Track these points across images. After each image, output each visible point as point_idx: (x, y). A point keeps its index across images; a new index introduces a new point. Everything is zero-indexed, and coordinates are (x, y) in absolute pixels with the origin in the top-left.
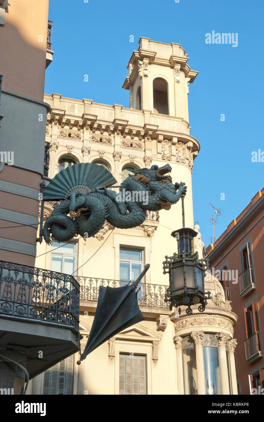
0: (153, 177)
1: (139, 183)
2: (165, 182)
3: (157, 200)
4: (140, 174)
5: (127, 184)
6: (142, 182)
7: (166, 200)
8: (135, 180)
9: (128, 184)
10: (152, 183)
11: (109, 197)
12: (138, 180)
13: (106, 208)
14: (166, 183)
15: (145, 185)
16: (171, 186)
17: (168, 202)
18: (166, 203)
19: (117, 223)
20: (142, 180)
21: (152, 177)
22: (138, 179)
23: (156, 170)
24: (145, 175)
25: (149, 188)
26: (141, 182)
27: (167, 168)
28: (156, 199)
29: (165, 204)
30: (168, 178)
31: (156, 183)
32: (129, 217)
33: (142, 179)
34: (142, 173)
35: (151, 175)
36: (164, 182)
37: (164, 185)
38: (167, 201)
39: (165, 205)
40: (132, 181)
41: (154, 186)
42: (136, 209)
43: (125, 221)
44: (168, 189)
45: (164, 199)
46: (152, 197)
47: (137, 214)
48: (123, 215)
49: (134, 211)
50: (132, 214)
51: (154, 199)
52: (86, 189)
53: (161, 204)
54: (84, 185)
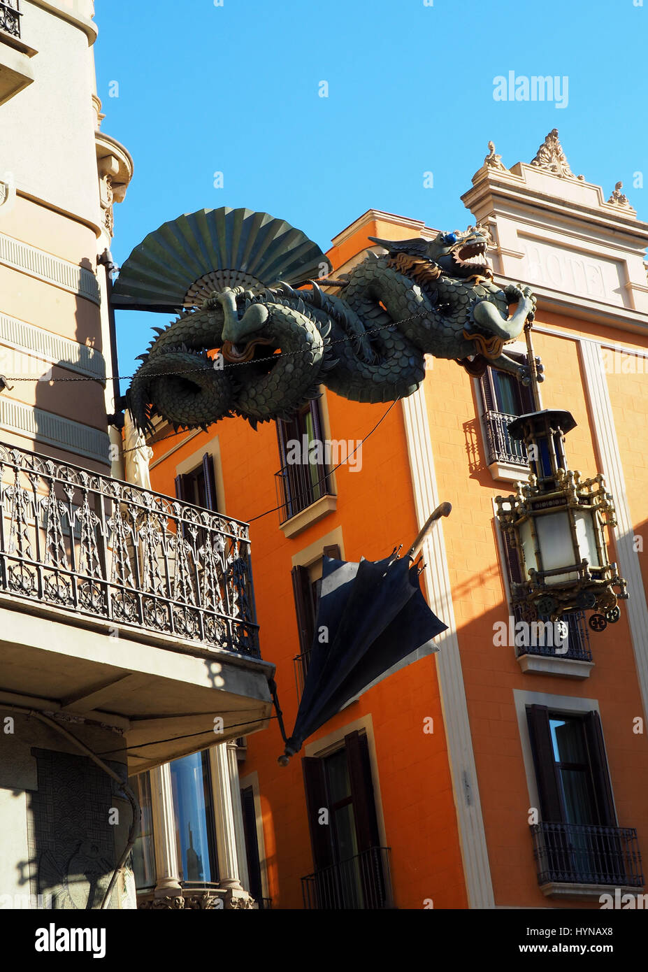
0: (444, 266)
1: (410, 279)
2: (480, 282)
3: (465, 329)
4: (407, 253)
5: (372, 278)
6: (418, 277)
7: (491, 331)
8: (398, 271)
9: (373, 280)
10: (445, 281)
15: (425, 285)
16: (496, 293)
17: (497, 338)
18: (491, 339)
20: (417, 271)
21: (442, 267)
22: (406, 268)
23: (452, 246)
24: (423, 259)
25: (436, 295)
26: (415, 276)
28: (461, 327)
29: (488, 342)
30: (487, 270)
31: (457, 282)
32: (388, 370)
33: (417, 267)
34: (411, 253)
35: (440, 261)
36: (477, 280)
37: (481, 290)
38: (493, 335)
39: (487, 346)
40: (389, 272)
41: (452, 289)
45: (485, 329)
46: (448, 320)
47: (409, 364)
48: (370, 365)
49: (398, 355)
50: (395, 362)
51: (456, 327)
52: (248, 284)
53: (477, 340)
54: (241, 272)
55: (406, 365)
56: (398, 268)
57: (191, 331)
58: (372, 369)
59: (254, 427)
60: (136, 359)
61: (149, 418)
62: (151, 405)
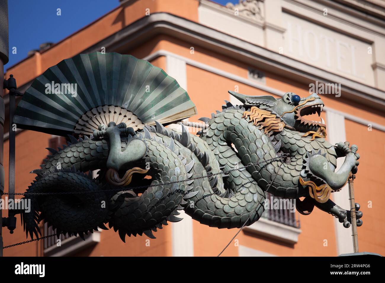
0: (288, 121)
1: (260, 130)
2: (316, 137)
3: (301, 175)
4: (258, 107)
5: (229, 125)
6: (266, 129)
7: (322, 180)
8: (251, 122)
9: (230, 127)
10: (288, 134)
11: (191, 148)
12: (258, 122)
13: (190, 175)
14: (318, 139)
15: (271, 136)
16: (329, 148)
17: (327, 186)
18: (322, 186)
19: (206, 212)
20: (265, 123)
21: (286, 121)
22: (257, 120)
23: (296, 105)
24: (272, 114)
25: (279, 145)
26: (264, 128)
27: (317, 105)
28: (298, 173)
29: (318, 188)
30: (322, 128)
31: (298, 135)
32: (237, 204)
33: (267, 120)
34: (262, 107)
35: (284, 116)
36: (314, 136)
37: (315, 144)
38: (323, 183)
39: (318, 191)
40: (244, 122)
41: (293, 141)
42: (250, 187)
43: (226, 211)
44: (324, 155)
45: (318, 178)
46: (288, 167)
47: (253, 200)
48: (222, 197)
49: (244, 190)
50: (242, 197)
51: (294, 173)
52: (129, 119)
53: (310, 186)
54: (123, 108)
55: (251, 201)
56: (252, 119)
57: (81, 155)
58: (224, 201)
59: (123, 239)
60: (46, 148)
61: (37, 222)
62: (40, 213)
